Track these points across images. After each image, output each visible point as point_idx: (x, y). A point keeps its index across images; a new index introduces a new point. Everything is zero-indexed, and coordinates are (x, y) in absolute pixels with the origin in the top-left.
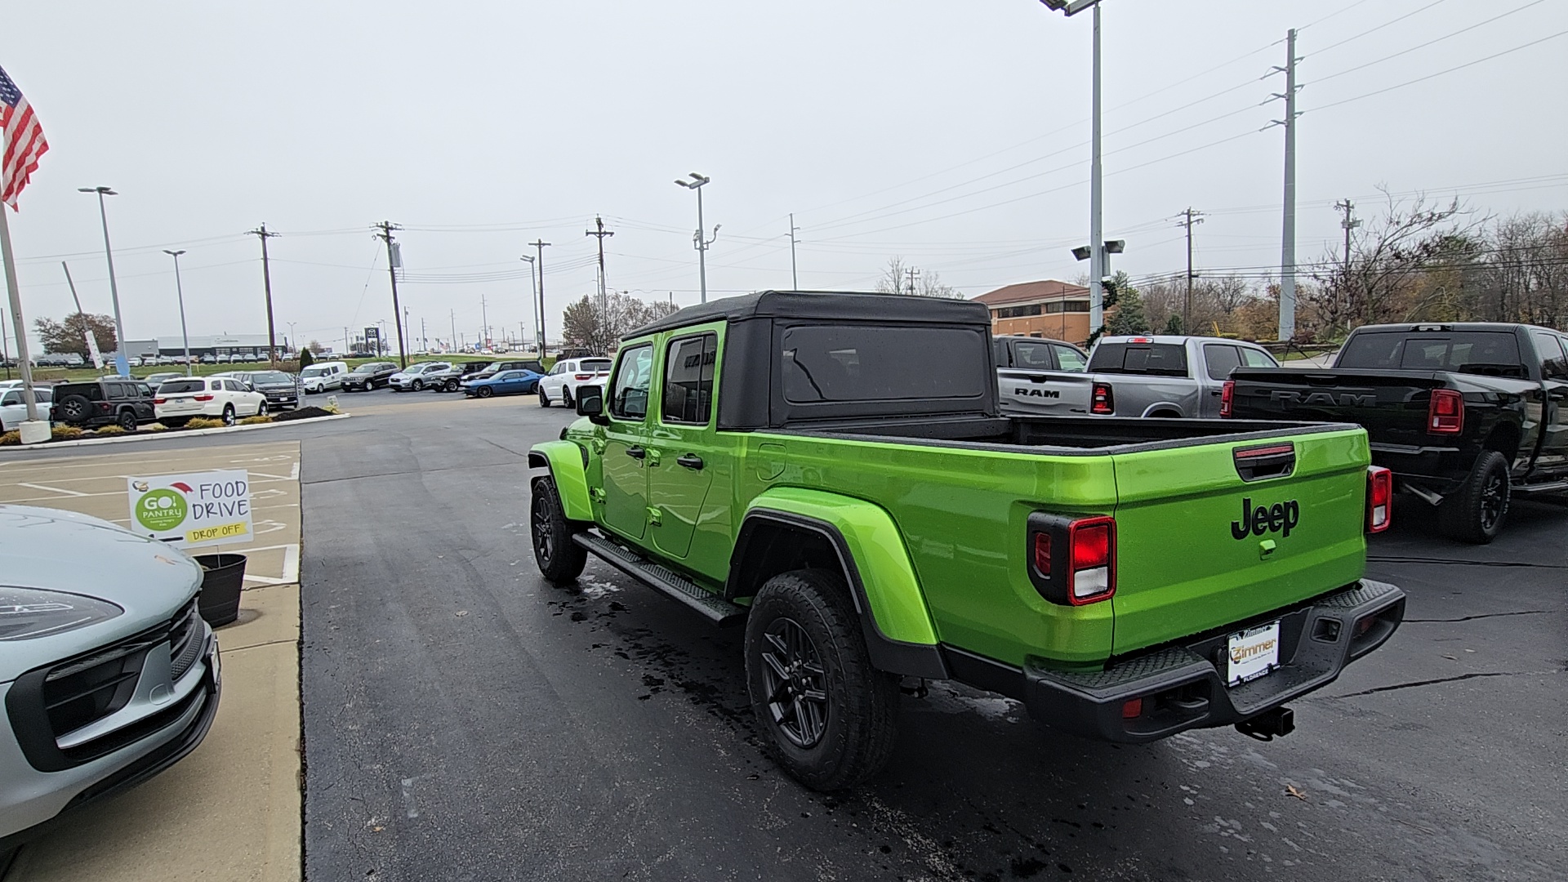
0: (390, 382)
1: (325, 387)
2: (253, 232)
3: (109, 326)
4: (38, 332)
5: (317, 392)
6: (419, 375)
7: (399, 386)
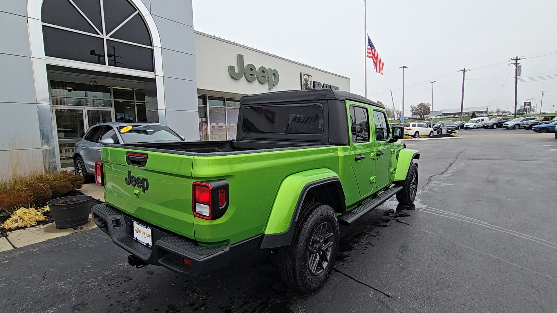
0: (504, 125)
1: (477, 126)
2: (460, 71)
3: (428, 106)
4: (410, 110)
5: (473, 128)
6: (519, 122)
7: (508, 127)
